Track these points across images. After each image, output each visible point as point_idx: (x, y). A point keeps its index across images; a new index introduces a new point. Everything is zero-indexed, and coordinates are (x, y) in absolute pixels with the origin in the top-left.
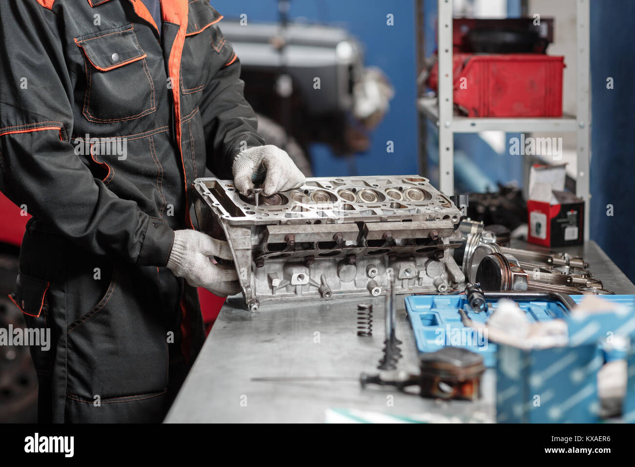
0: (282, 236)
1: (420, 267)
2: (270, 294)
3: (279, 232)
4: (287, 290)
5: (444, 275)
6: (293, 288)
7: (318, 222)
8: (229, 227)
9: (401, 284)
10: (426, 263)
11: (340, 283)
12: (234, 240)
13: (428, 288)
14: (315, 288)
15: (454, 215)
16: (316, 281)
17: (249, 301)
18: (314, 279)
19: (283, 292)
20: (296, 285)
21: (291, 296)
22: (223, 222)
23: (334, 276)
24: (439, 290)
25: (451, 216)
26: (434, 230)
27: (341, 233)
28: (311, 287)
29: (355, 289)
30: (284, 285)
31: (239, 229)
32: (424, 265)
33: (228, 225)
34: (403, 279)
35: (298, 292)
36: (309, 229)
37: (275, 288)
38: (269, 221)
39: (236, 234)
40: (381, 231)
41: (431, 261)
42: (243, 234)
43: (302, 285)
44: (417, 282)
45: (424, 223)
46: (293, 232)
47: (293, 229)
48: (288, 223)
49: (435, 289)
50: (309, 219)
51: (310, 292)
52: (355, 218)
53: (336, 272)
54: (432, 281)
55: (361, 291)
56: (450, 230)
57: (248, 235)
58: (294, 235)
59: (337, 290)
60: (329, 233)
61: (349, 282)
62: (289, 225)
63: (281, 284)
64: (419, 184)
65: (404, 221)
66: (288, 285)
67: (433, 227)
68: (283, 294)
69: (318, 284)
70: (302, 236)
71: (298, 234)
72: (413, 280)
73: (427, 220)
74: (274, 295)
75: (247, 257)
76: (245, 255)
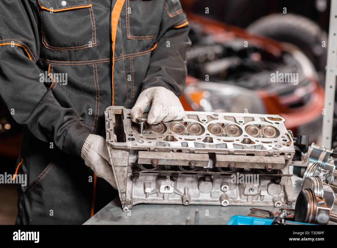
0: (148, 160)
1: (262, 187)
2: (144, 198)
3: (147, 156)
4: (158, 196)
5: (282, 194)
6: (162, 195)
7: (180, 151)
8: (112, 149)
9: (246, 198)
10: (269, 184)
11: (199, 194)
12: (114, 158)
13: (267, 203)
14: (179, 196)
15: (289, 153)
16: (181, 191)
17: (123, 203)
18: (179, 189)
19: (154, 197)
20: (164, 193)
21: (160, 200)
22: (108, 146)
23: (195, 189)
24: (276, 206)
25: (286, 154)
26: (269, 164)
27: (194, 161)
28: (176, 195)
29: (210, 199)
30: (155, 192)
31: (119, 151)
32: (266, 186)
33: (111, 148)
34: (248, 195)
35: (165, 198)
36: (170, 156)
37: (147, 194)
38: (141, 148)
39: (117, 154)
40: (226, 161)
41: (272, 184)
42: (122, 155)
43: (169, 193)
44: (259, 197)
45: (262, 158)
46: (157, 157)
47: (158, 155)
48: (156, 150)
49: (273, 204)
50: (173, 149)
51: (175, 198)
52: (209, 150)
53: (197, 186)
54: (271, 197)
55: (215, 201)
56: (283, 165)
57: (126, 156)
58: (158, 160)
59: (196, 199)
60: (185, 161)
61: (207, 193)
62: (156, 151)
63: (153, 191)
64: (276, 123)
65: (248, 155)
66: (158, 192)
67: (268, 162)
68: (154, 198)
69: (181, 193)
70: (164, 161)
71: (161, 159)
72: (256, 196)
73: (266, 156)
74: (147, 199)
75: (124, 172)
76: (123, 170)
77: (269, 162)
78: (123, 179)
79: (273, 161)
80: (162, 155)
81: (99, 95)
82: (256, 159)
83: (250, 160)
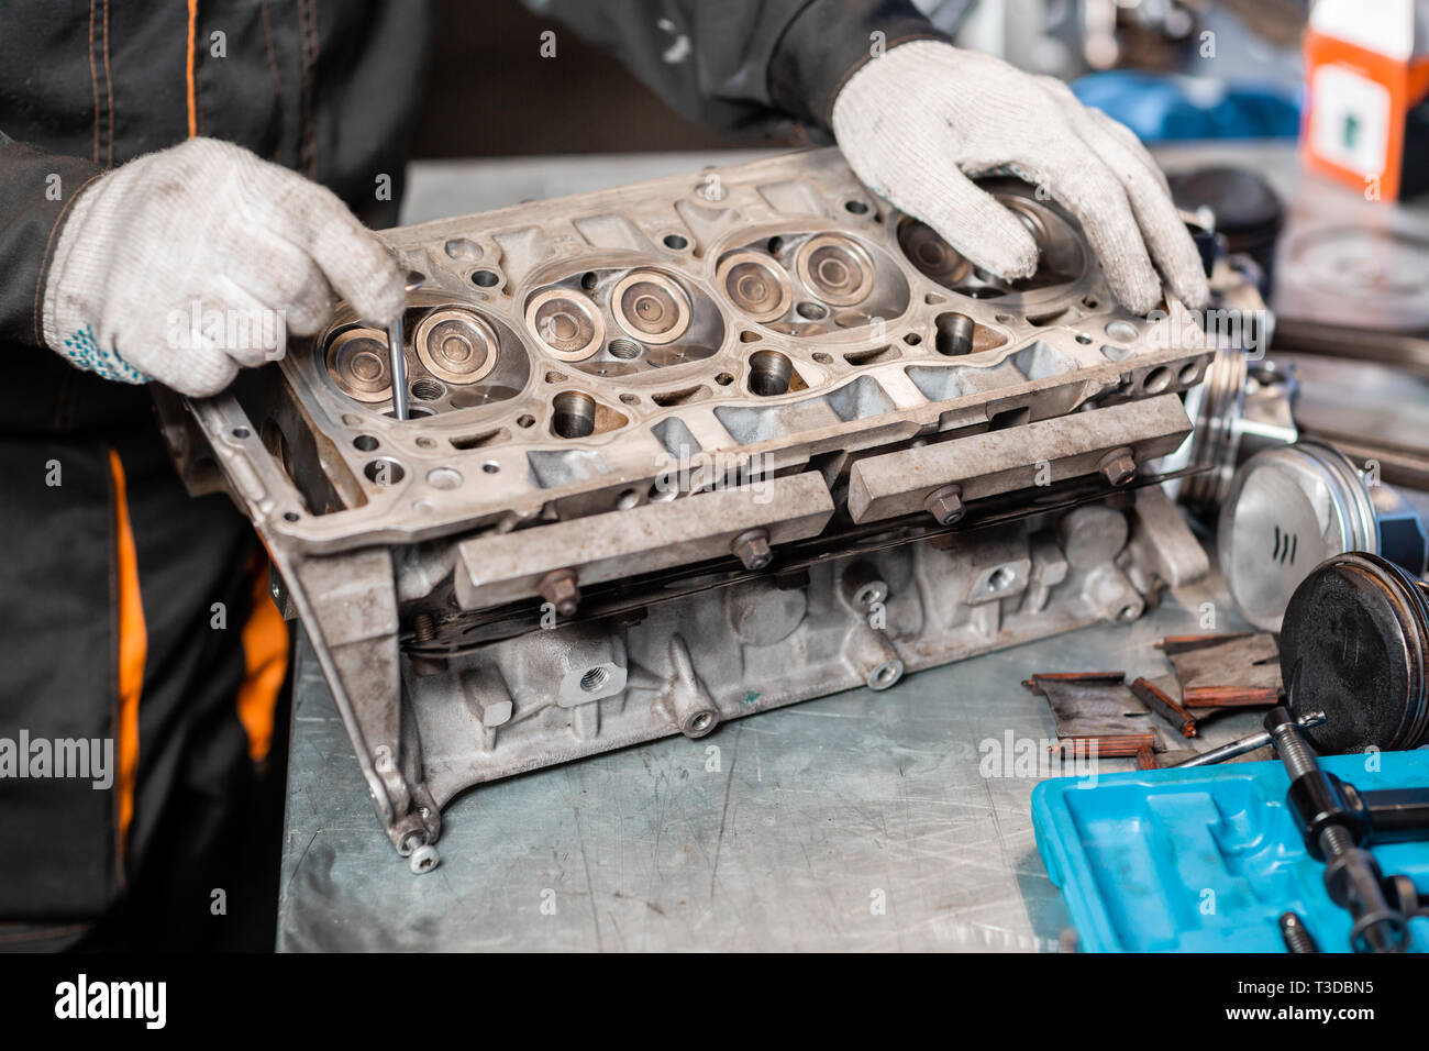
0: (523, 582)
1: (1042, 546)
2: (475, 753)
3: (515, 567)
6: (565, 716)
8: (300, 560)
9: (972, 618)
11: (743, 657)
13: (1070, 616)
14: (649, 694)
15: (1186, 363)
16: (652, 667)
18: (643, 661)
19: (523, 733)
20: (576, 706)
21: (559, 746)
22: (276, 545)
23: (720, 635)
26: (1120, 452)
27: (758, 527)
28: (634, 695)
29: (802, 668)
30: (530, 709)
31: (341, 562)
33: (296, 555)
34: (982, 603)
35: (583, 726)
36: (635, 528)
37: (492, 731)
40: (919, 489)
43: (601, 700)
46: (571, 558)
47: (567, 543)
48: (554, 513)
50: (632, 484)
51: (632, 709)
53: (727, 618)
55: (825, 674)
57: (381, 579)
58: (575, 570)
59: (735, 686)
60: (716, 537)
61: (778, 642)
62: (557, 521)
66: (543, 709)
67: (1115, 441)
68: (525, 741)
69: (658, 677)
70: (608, 564)
71: (591, 562)
72: (1016, 598)
74: (491, 754)
75: (384, 664)
76: (375, 658)
77: (1118, 437)
78: (383, 702)
79: (1135, 428)
80: (590, 534)
81: (111, 132)
82: (1053, 440)
83: (1026, 449)
